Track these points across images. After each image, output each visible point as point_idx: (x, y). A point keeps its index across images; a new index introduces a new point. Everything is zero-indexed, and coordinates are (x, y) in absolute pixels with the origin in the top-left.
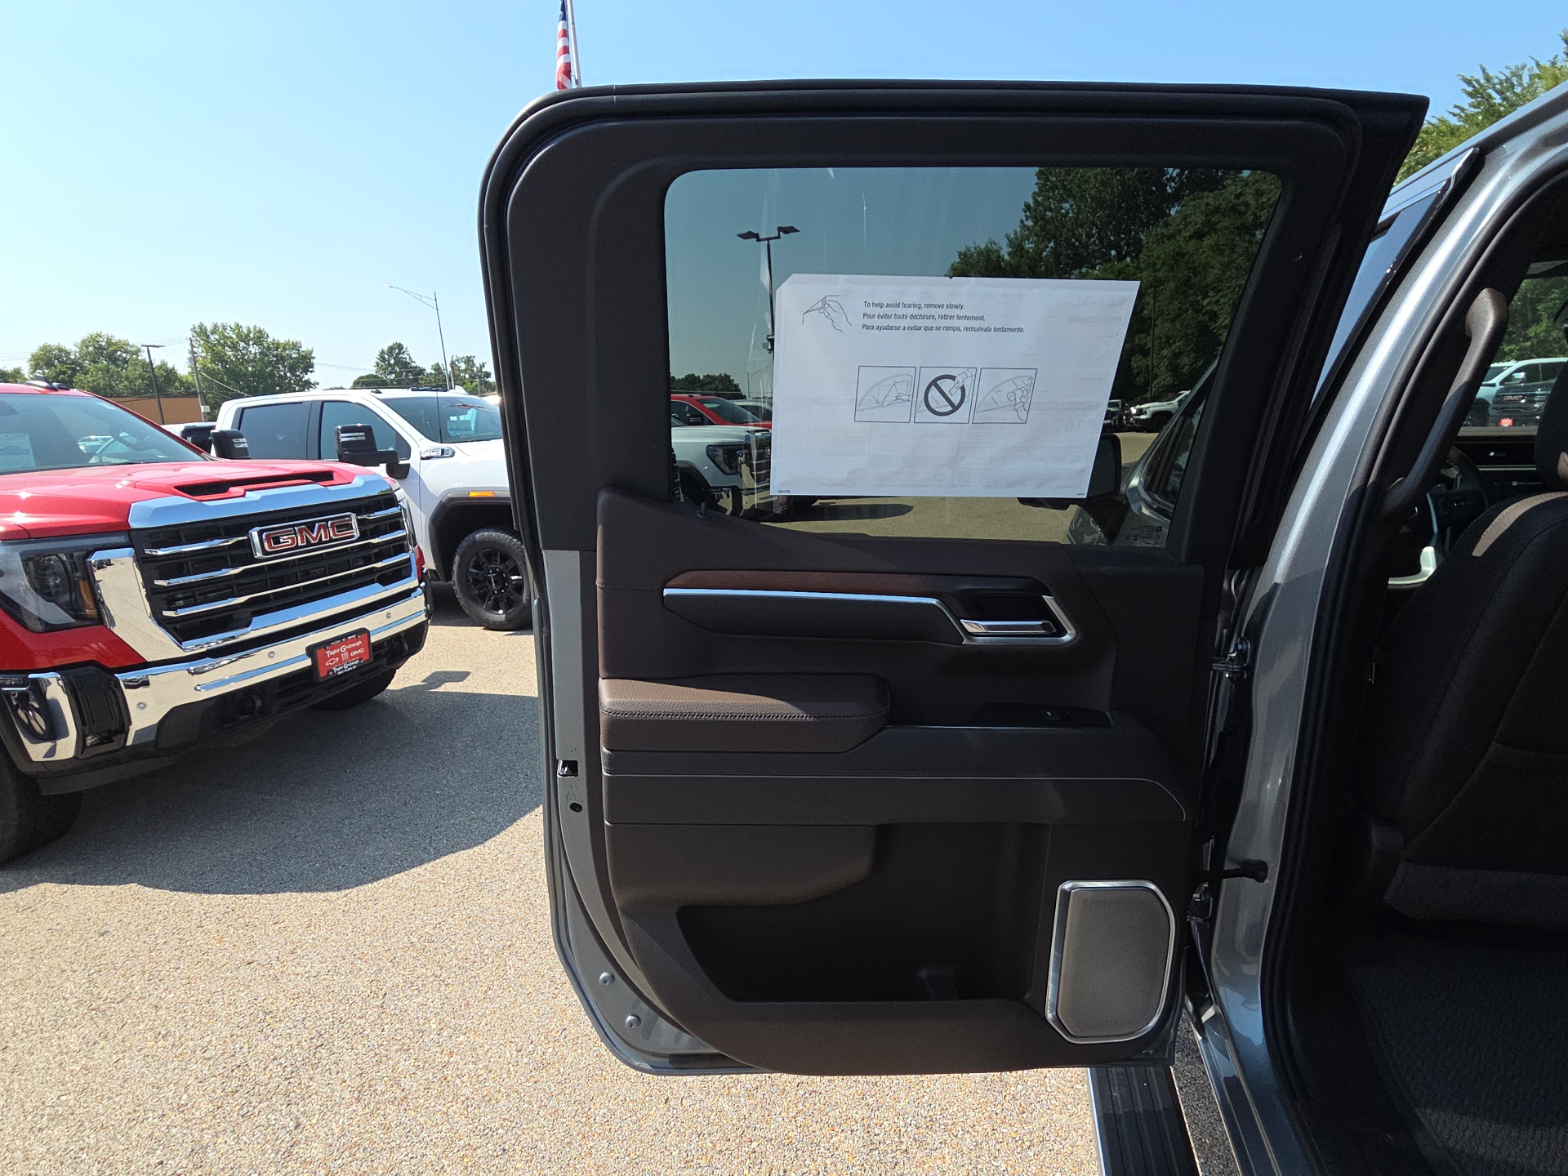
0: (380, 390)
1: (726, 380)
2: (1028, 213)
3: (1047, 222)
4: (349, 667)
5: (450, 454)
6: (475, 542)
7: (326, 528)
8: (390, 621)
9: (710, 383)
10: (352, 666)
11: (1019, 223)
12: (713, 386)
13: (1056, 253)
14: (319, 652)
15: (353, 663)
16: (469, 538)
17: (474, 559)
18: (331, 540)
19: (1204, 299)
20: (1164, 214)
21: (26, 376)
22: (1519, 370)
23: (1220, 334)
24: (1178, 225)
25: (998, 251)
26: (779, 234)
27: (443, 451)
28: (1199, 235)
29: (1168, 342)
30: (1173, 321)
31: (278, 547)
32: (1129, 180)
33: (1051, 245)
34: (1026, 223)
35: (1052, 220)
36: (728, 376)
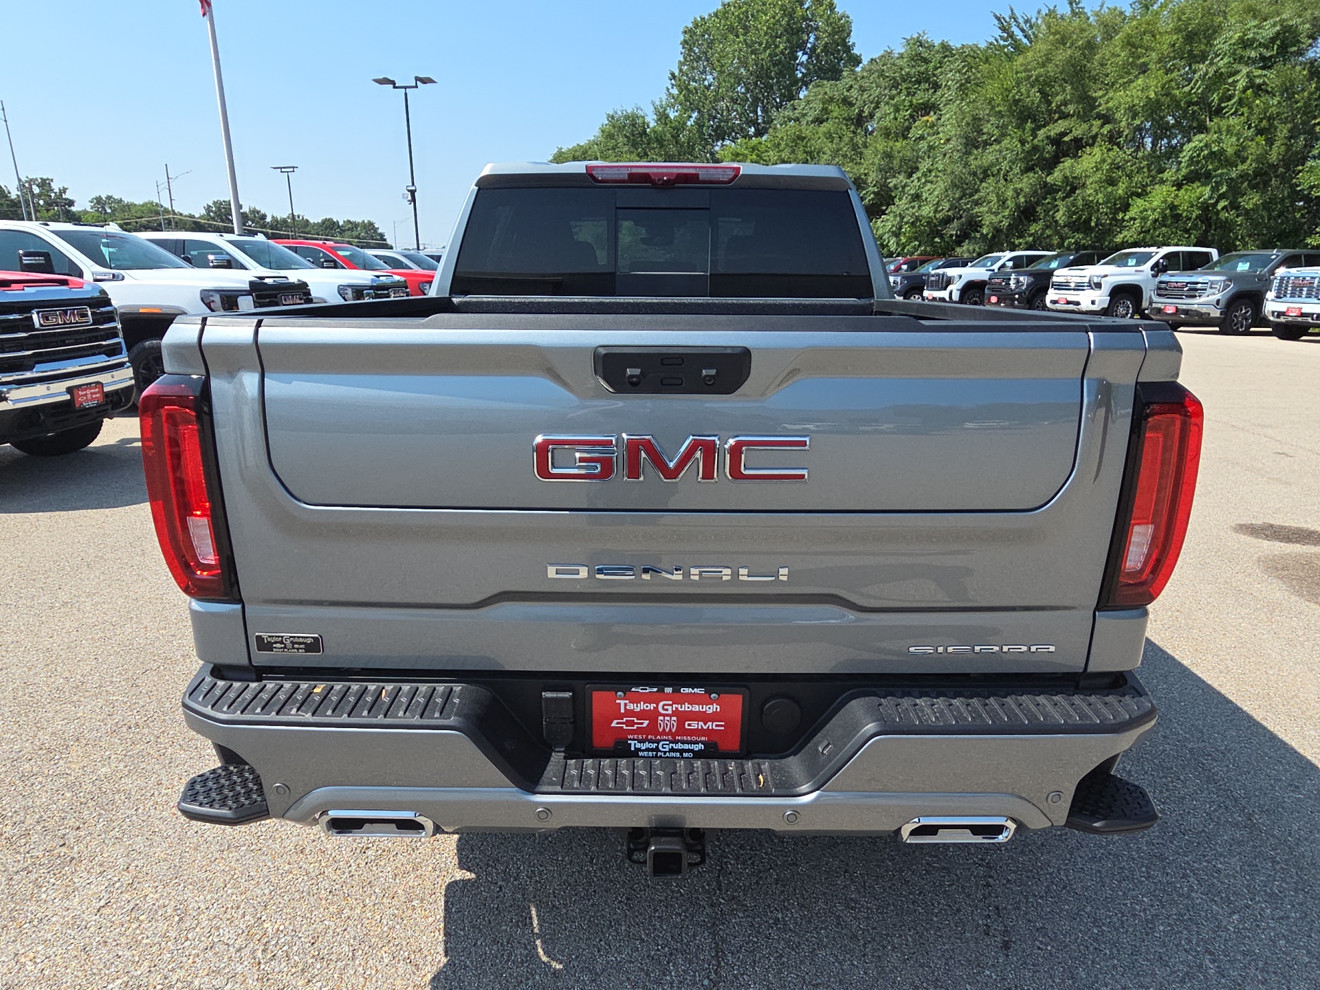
0: (48, 223)
2: (673, 81)
3: (689, 91)
5: (121, 277)
6: (144, 349)
7: (74, 315)
8: (113, 380)
11: (665, 91)
12: (354, 234)
14: (75, 391)
16: (140, 345)
17: (144, 362)
18: (77, 323)
20: (792, 97)
22: (1009, 260)
24: (803, 109)
25: (643, 117)
26: (417, 83)
27: (114, 275)
28: (819, 121)
31: (48, 323)
32: (762, 60)
33: (695, 115)
34: (671, 91)
35: (696, 90)
36: (371, 223)
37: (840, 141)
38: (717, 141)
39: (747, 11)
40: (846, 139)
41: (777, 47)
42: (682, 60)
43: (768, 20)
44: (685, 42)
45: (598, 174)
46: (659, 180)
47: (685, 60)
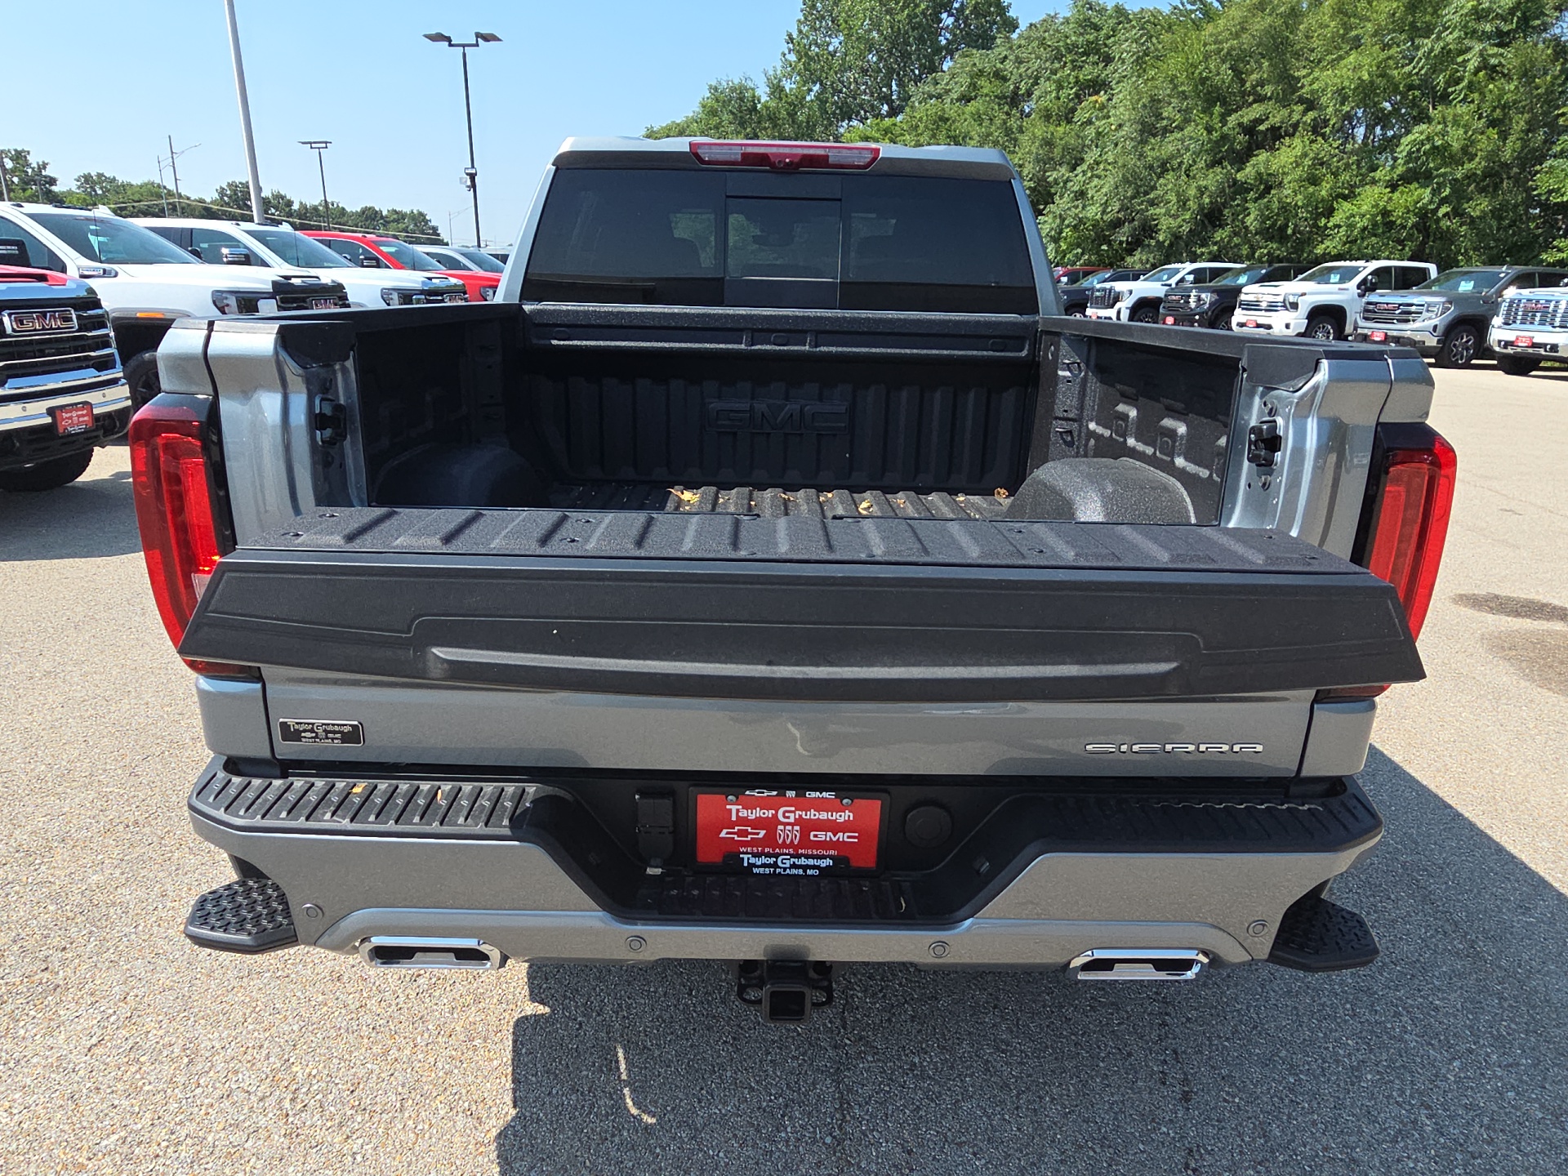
0: (23, 204)
1: (420, 219)
2: (791, 46)
3: (811, 58)
5: (113, 274)
6: (140, 363)
7: (55, 319)
8: (105, 400)
9: (397, 221)
11: (781, 57)
12: (401, 226)
13: (821, 100)
14: (58, 413)
16: (137, 357)
18: (59, 328)
20: (933, 69)
24: (947, 84)
26: (477, 41)
27: (105, 271)
28: (966, 99)
31: (22, 328)
32: (899, 22)
33: (817, 88)
34: (788, 57)
35: (818, 57)
36: (421, 214)
37: (991, 124)
38: (843, 121)
40: (998, 122)
42: (803, 19)
45: (704, 153)
46: (780, 162)
47: (806, 19)
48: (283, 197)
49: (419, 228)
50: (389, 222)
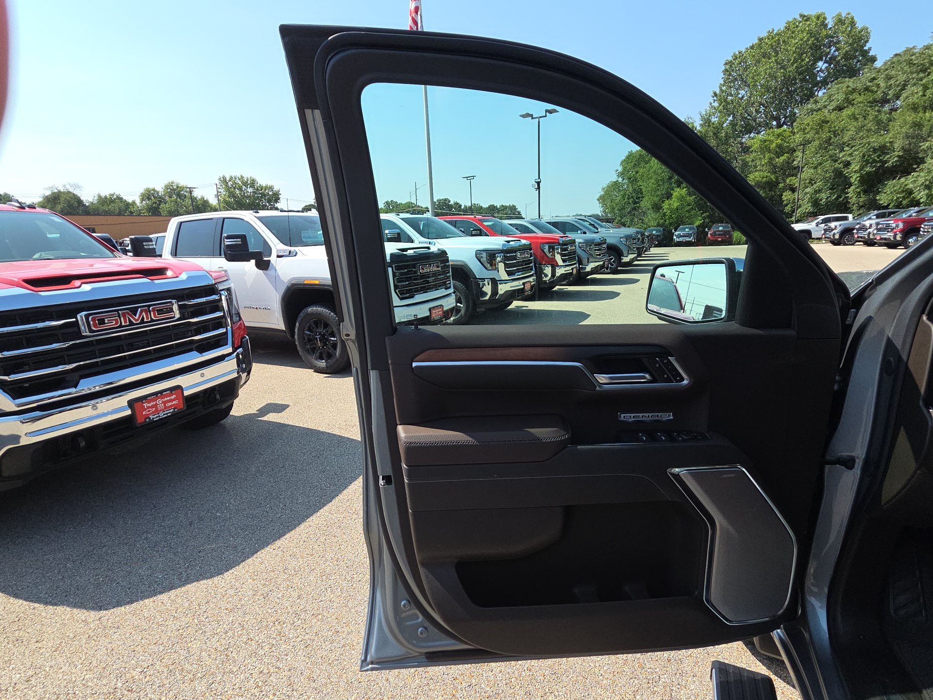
1: (513, 208)
2: (715, 98)
3: (728, 103)
4: (164, 415)
8: (202, 379)
9: (503, 210)
10: (167, 414)
11: (709, 105)
12: (505, 212)
13: (733, 125)
15: (168, 412)
19: (840, 152)
20: (811, 95)
21: (138, 205)
23: (851, 177)
24: (825, 102)
25: (693, 123)
26: (546, 114)
28: (840, 109)
29: (810, 183)
30: (815, 168)
32: (789, 72)
33: (731, 118)
34: (713, 104)
35: (732, 101)
36: (514, 206)
37: (865, 119)
38: (746, 134)
39: (779, 40)
40: (871, 117)
41: (803, 60)
42: (723, 83)
43: (797, 43)
44: (726, 70)
47: (725, 82)
48: (458, 204)
49: (512, 212)
50: (499, 211)
